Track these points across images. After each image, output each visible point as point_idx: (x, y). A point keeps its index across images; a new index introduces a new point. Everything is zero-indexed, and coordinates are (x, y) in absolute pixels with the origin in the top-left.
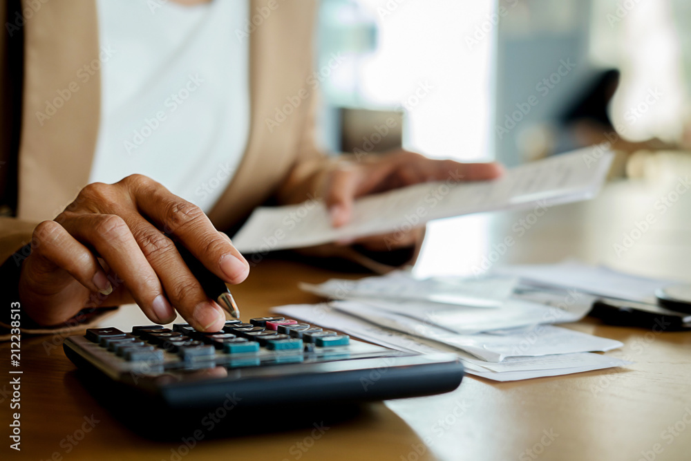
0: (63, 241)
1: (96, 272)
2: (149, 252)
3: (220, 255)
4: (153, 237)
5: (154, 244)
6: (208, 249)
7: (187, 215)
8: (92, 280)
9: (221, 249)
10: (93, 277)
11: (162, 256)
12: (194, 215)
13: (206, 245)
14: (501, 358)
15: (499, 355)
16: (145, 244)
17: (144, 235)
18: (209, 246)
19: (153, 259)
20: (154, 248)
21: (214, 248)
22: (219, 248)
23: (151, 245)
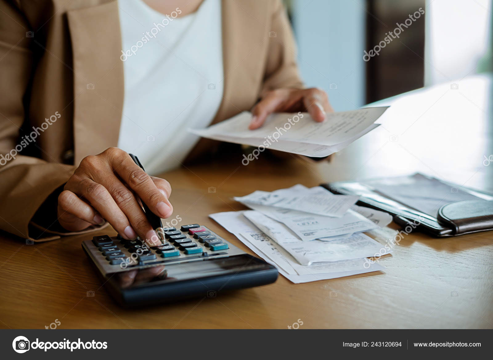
0: (74, 203)
1: (94, 216)
2: (120, 202)
3: (157, 203)
4: (121, 193)
5: (122, 197)
6: (150, 199)
7: (139, 179)
8: (93, 220)
9: (157, 199)
10: (93, 219)
11: (127, 204)
12: (143, 179)
13: (149, 197)
14: (310, 264)
15: (308, 262)
16: (117, 197)
17: (116, 191)
18: (151, 197)
19: (122, 206)
20: (122, 200)
21: (154, 199)
22: (156, 198)
23: (120, 197)
